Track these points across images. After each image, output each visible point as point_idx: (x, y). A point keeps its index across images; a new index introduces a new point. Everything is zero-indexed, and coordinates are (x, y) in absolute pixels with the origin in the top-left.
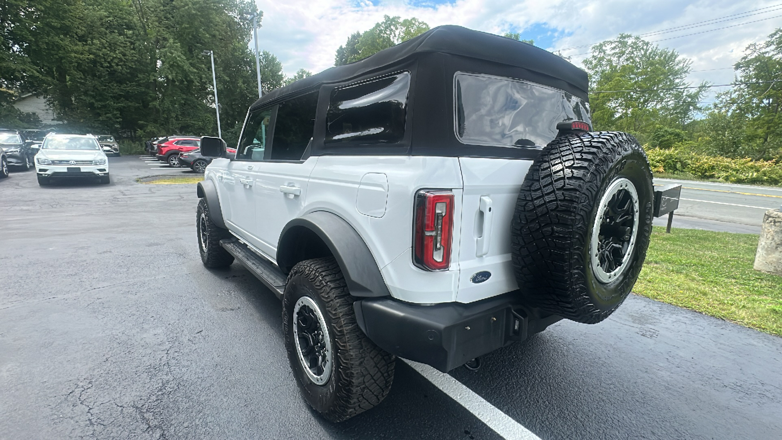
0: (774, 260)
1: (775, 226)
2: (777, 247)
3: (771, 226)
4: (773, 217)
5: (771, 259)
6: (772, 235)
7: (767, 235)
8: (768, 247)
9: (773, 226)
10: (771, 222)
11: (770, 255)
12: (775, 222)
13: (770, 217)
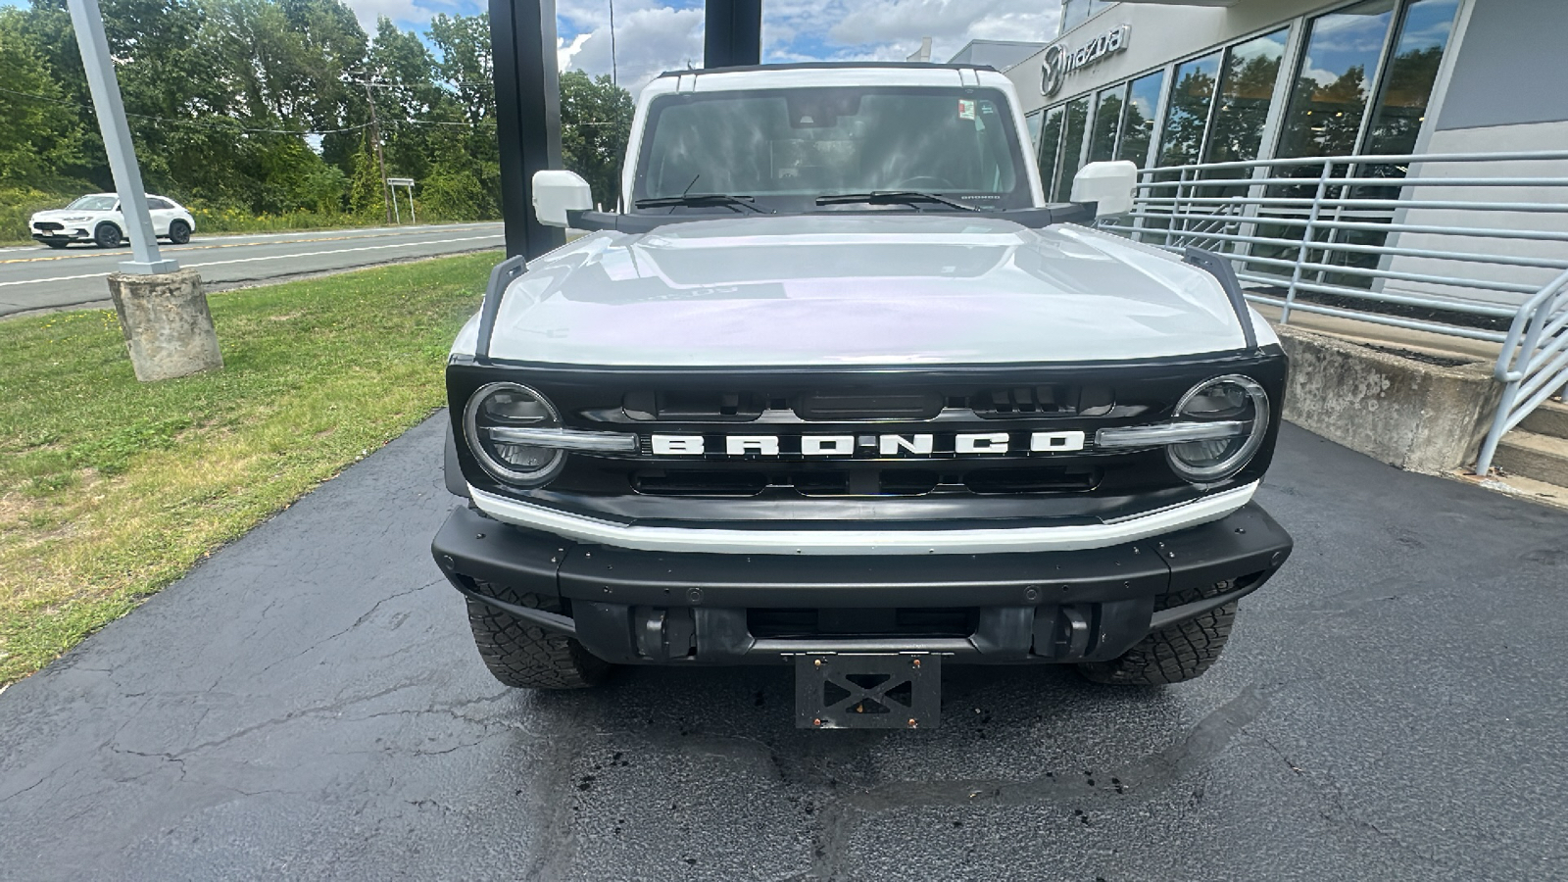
0: (198, 349)
1: (175, 296)
2: (192, 330)
3: (167, 299)
4: (165, 284)
5: (193, 351)
6: (178, 314)
7: (167, 315)
8: (180, 334)
9: (172, 299)
10: (164, 292)
11: (188, 344)
12: (171, 291)
13: (158, 285)
